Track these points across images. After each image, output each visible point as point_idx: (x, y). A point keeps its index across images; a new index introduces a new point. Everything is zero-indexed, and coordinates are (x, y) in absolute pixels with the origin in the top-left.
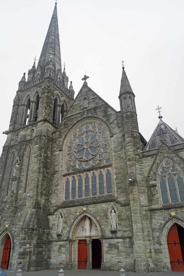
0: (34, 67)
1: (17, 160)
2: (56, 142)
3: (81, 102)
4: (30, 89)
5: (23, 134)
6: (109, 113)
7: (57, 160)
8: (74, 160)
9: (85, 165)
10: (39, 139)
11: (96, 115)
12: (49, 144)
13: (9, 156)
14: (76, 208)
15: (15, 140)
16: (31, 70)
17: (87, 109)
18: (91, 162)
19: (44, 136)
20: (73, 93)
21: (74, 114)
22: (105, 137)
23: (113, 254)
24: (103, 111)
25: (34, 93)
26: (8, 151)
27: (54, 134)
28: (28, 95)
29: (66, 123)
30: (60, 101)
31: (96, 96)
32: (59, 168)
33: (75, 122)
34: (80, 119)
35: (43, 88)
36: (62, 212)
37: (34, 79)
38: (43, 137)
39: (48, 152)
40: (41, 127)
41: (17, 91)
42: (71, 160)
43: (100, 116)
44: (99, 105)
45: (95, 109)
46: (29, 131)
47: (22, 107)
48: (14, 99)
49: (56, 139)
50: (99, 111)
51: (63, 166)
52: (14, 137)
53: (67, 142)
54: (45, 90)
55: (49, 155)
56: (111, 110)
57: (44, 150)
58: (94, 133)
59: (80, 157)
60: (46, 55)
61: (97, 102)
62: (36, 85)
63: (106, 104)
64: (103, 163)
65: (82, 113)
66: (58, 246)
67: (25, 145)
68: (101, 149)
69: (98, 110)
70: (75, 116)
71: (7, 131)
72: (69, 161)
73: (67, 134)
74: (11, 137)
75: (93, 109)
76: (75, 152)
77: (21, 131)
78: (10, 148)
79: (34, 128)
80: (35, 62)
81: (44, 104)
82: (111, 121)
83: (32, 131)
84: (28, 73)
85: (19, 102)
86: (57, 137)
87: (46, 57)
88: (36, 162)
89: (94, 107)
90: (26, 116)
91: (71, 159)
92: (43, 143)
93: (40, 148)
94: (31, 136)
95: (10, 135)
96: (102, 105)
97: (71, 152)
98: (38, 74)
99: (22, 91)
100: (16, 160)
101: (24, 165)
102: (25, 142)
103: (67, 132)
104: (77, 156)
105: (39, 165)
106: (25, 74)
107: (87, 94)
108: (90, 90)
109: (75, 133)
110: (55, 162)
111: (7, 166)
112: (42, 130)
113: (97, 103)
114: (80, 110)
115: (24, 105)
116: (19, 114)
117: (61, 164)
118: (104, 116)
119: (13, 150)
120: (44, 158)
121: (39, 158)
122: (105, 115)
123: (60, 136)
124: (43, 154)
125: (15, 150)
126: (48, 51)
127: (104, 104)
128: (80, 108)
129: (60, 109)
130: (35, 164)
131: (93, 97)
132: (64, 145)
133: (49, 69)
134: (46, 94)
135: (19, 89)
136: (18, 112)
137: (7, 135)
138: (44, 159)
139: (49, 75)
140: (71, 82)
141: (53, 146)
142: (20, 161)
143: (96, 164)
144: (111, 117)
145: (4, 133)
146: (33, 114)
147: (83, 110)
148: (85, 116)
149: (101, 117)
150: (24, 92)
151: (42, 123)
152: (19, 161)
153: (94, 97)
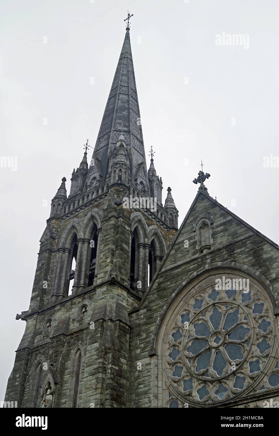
0: (84, 163)
1: (49, 383)
2: (139, 335)
3: (193, 234)
4: (77, 213)
5: (63, 317)
6: (265, 256)
7: (144, 381)
8: (186, 378)
9: (217, 392)
10: (99, 329)
11: (233, 263)
12: (123, 340)
13: (30, 373)
15: (43, 332)
16: (77, 171)
17: (210, 249)
18: (230, 384)
19: (111, 320)
20: (174, 215)
21: (179, 263)
22: (262, 317)
24: (252, 252)
25: (86, 221)
26: (28, 360)
27: (134, 315)
28: (73, 227)
29: (163, 285)
30: (146, 236)
31: (229, 218)
32: (150, 402)
33: (184, 283)
34: (195, 274)
35: (106, 207)
37: (84, 190)
38: (110, 323)
39: (123, 360)
40: (103, 298)
41: (48, 218)
42: (180, 380)
43: (244, 263)
44: (239, 239)
45: (230, 248)
46: (75, 310)
47: (59, 255)
48: (42, 237)
49: (139, 325)
50: (241, 253)
51: (160, 396)
52: (41, 326)
53: (166, 334)
54: (110, 212)
55: (125, 367)
56: (269, 249)
57: (113, 356)
58: (232, 308)
59: (202, 371)
60: (111, 135)
61: (234, 232)
62: (90, 202)
63: (258, 234)
64: (261, 384)
65: (200, 260)
67: (66, 344)
68: (255, 348)
69: (239, 250)
70: (183, 267)
71: (25, 312)
72: (175, 382)
73: (166, 312)
74: (36, 325)
75: (225, 247)
76: (187, 357)
77: (58, 310)
78: (32, 352)
79: (86, 302)
80: (86, 154)
81: (108, 244)
82: (274, 276)
83: (84, 310)
84: (71, 178)
85: (52, 244)
86: (142, 322)
87: (110, 140)
88: (94, 387)
89: (227, 244)
90: (69, 274)
91: (180, 376)
92: (109, 338)
93: (102, 351)
94: (81, 321)
95: (32, 321)
96: (246, 238)
97: (177, 358)
98: (95, 178)
99: (59, 218)
100: (46, 382)
101: (65, 394)
102: (68, 338)
103: (165, 308)
104: (192, 369)
105: (101, 393)
106: (64, 180)
107: (209, 213)
108: (215, 204)
109: (186, 310)
110: (139, 384)
111: (26, 398)
112: (105, 306)
113: (234, 234)
114: (195, 253)
115: (64, 250)
116: (53, 271)
117: (154, 390)
118: (253, 265)
119: (38, 359)
120: (112, 376)
121: (100, 375)
122: (256, 260)
123: (149, 320)
124: (110, 366)
125: (43, 358)
126: (114, 127)
127: (252, 236)
128: (194, 248)
129: (145, 254)
130: (90, 393)
131: (222, 221)
132: (160, 341)
133: (118, 165)
134: (112, 222)
135: (52, 213)
136: (51, 266)
137: (25, 322)
138: (113, 380)
139: (117, 178)
140: (169, 190)
141: (132, 344)
142: (56, 384)
143: (245, 388)
144: (272, 265)
145: (18, 317)
146: (83, 269)
147: (202, 252)
148: (207, 267)
149: (245, 267)
150: (63, 221)
151: (104, 289)
152: (52, 385)
153: (225, 220)
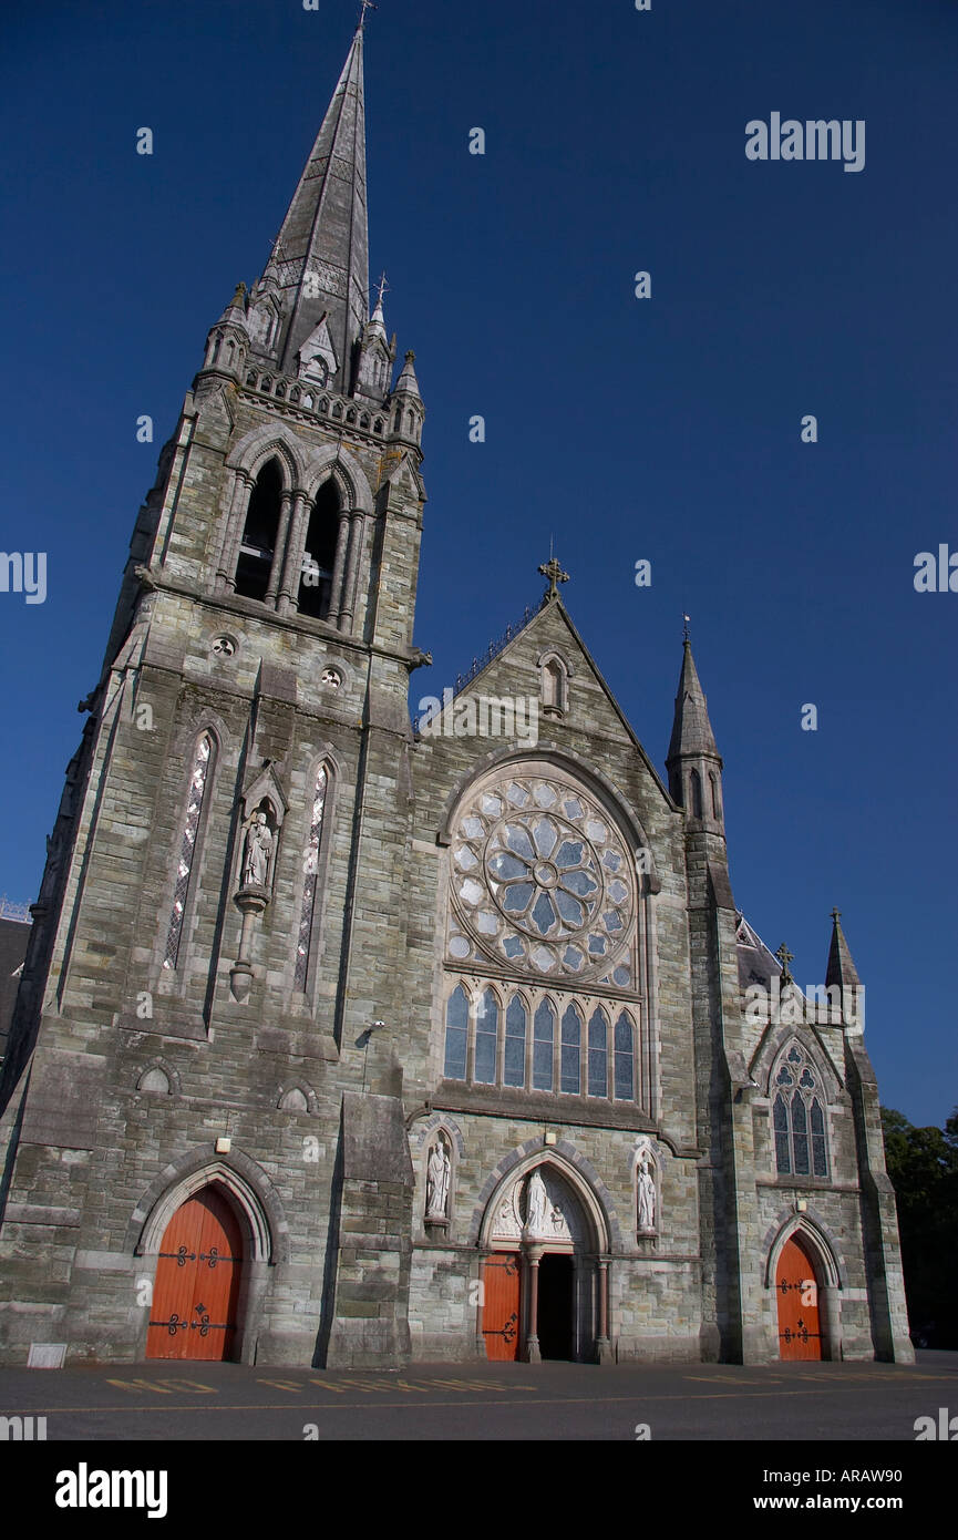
4: (292, 419)
5: (273, 657)
6: (644, 793)
7: (423, 882)
8: (487, 911)
14: (512, 1124)
17: (560, 717)
18: (561, 954)
23: (644, 1309)
25: (318, 455)
28: (279, 443)
32: (432, 926)
36: (449, 1128)
42: (475, 909)
45: (595, 741)
46: (309, 663)
50: (610, 762)
56: (650, 784)
59: (515, 911)
62: (337, 426)
64: (606, 975)
65: (543, 725)
66: (432, 1270)
67: (293, 731)
68: (600, 917)
69: (608, 756)
73: (473, 777)
75: (587, 734)
76: (491, 876)
77: (257, 631)
79: (342, 664)
82: (653, 831)
83: (326, 675)
89: (591, 731)
95: (173, 606)
102: (297, 718)
103: (468, 769)
104: (501, 900)
118: (627, 795)
119: (204, 716)
122: (632, 789)
123: (439, 774)
132: (453, 823)
142: (286, 810)
143: (579, 970)
144: (652, 811)
147: (548, 713)
148: (555, 746)
151: (394, 667)
